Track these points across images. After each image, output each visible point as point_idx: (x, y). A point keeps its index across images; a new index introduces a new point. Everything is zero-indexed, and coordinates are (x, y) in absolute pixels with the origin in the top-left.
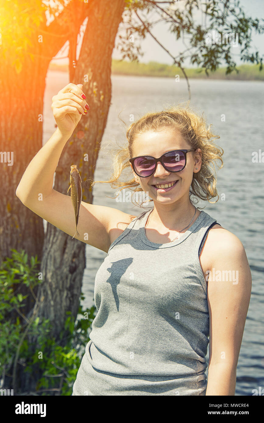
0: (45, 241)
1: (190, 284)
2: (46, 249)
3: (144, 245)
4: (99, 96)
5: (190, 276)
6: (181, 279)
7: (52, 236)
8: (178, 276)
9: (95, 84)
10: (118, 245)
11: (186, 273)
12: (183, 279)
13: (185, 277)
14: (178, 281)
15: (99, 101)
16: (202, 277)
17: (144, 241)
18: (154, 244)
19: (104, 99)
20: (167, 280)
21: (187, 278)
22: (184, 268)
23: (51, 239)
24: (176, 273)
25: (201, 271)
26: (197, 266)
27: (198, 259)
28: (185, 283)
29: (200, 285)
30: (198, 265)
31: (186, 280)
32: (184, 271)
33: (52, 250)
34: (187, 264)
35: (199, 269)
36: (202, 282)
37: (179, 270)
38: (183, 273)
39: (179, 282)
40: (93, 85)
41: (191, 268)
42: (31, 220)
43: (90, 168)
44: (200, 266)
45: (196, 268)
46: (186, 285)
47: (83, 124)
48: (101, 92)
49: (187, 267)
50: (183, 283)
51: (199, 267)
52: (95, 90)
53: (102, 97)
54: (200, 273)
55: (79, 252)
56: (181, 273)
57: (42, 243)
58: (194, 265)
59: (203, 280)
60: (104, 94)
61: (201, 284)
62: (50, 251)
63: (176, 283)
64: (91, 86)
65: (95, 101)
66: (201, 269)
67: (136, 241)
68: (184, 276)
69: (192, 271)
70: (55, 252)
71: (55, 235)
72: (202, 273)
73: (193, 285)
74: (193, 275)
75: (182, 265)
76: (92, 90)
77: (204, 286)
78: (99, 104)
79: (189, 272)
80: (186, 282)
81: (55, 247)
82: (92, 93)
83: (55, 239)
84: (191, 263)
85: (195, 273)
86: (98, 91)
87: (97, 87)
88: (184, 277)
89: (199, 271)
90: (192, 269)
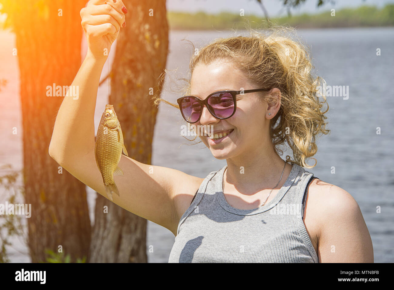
0: (93, 236)
1: (298, 257)
2: (95, 247)
3: (227, 213)
4: (153, 42)
5: (296, 245)
6: (287, 251)
7: (102, 229)
8: (282, 248)
9: (147, 27)
10: (191, 217)
11: (291, 243)
12: (289, 251)
13: (291, 248)
14: (283, 254)
15: (154, 48)
16: (311, 247)
17: (225, 208)
18: (240, 211)
19: (160, 45)
20: (269, 254)
21: (294, 249)
22: (287, 237)
23: (101, 233)
24: (279, 244)
25: (308, 239)
26: (303, 233)
27: (303, 223)
28: (293, 256)
29: (310, 257)
30: (304, 230)
31: (293, 252)
32: (288, 240)
33: (103, 248)
34: (290, 232)
35: (306, 236)
36: (311, 253)
37: (282, 240)
38: (288, 244)
39: (285, 256)
40: (144, 29)
41: (296, 236)
42: (74, 212)
43: (147, 136)
44: (306, 231)
45: (302, 235)
46: (294, 258)
47: (134, 81)
48: (156, 37)
49: (291, 235)
50: (289, 256)
51: (306, 234)
52: (148, 35)
53: (157, 44)
54: (308, 241)
55: (139, 248)
56: (284, 243)
57: (89, 240)
58: (298, 232)
59: (313, 250)
60: (160, 39)
61: (311, 255)
62: (100, 250)
63: (281, 257)
64: (142, 29)
65: (149, 49)
66: (308, 236)
67: (214, 210)
68: (289, 246)
69: (298, 240)
70: (107, 249)
71: (105, 228)
72: (310, 242)
73: (302, 258)
74: (299, 244)
75: (284, 232)
76: (143, 34)
77: (315, 257)
78: (153, 53)
79: (295, 241)
80: (293, 253)
81: (106, 243)
82: (145, 38)
83: (106, 233)
84: (294, 230)
85: (302, 242)
86: (152, 36)
87: (150, 30)
88: (289, 248)
89: (305, 238)
90: (298, 236)
